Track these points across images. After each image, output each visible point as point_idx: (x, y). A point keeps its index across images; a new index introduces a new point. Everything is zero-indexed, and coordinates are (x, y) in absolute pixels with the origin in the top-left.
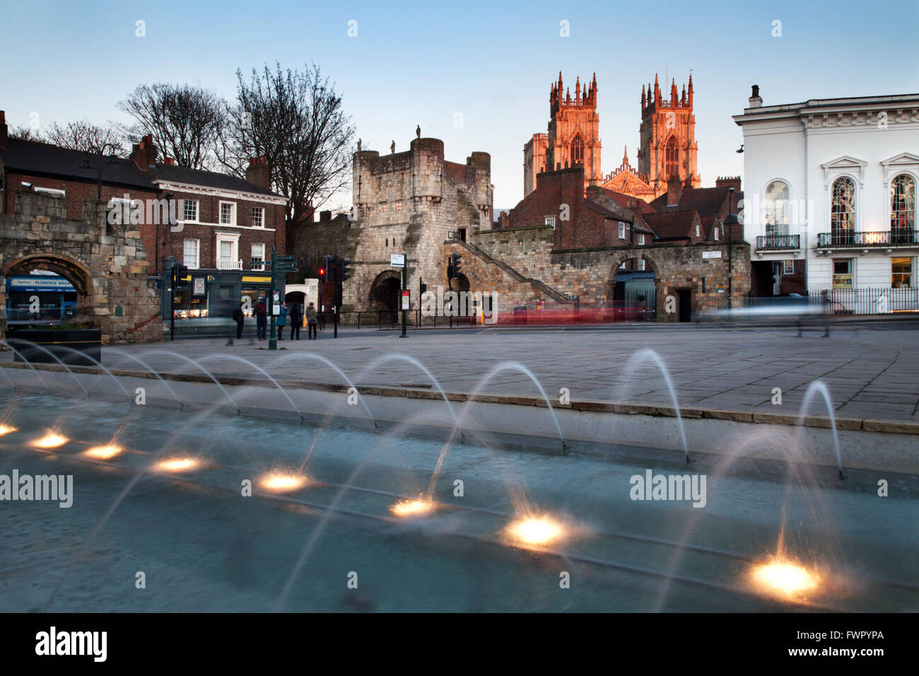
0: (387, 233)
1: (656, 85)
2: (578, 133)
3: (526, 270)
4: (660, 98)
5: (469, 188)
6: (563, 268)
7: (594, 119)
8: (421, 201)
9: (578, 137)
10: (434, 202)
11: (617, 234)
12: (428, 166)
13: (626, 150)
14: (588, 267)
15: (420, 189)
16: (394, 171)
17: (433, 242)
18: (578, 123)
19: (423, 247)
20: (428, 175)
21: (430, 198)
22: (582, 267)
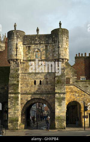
0: (36, 77)
8: (63, 61)
12: (67, 43)
16: (40, 44)
20: (67, 48)
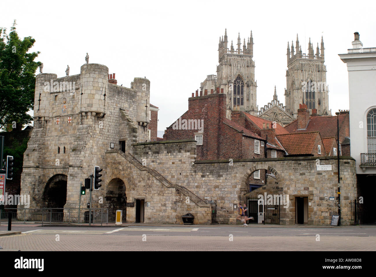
0: (59, 142)
1: (297, 42)
2: (239, 75)
3: (173, 177)
4: (301, 52)
5: (130, 107)
6: (203, 176)
7: (251, 65)
8: (87, 116)
9: (239, 78)
10: (98, 118)
11: (253, 150)
12: (93, 86)
13: (275, 90)
14: (224, 176)
15: (86, 105)
17: (96, 151)
18: (239, 67)
19: (87, 155)
20: (93, 94)
21: (94, 114)
22: (220, 176)
